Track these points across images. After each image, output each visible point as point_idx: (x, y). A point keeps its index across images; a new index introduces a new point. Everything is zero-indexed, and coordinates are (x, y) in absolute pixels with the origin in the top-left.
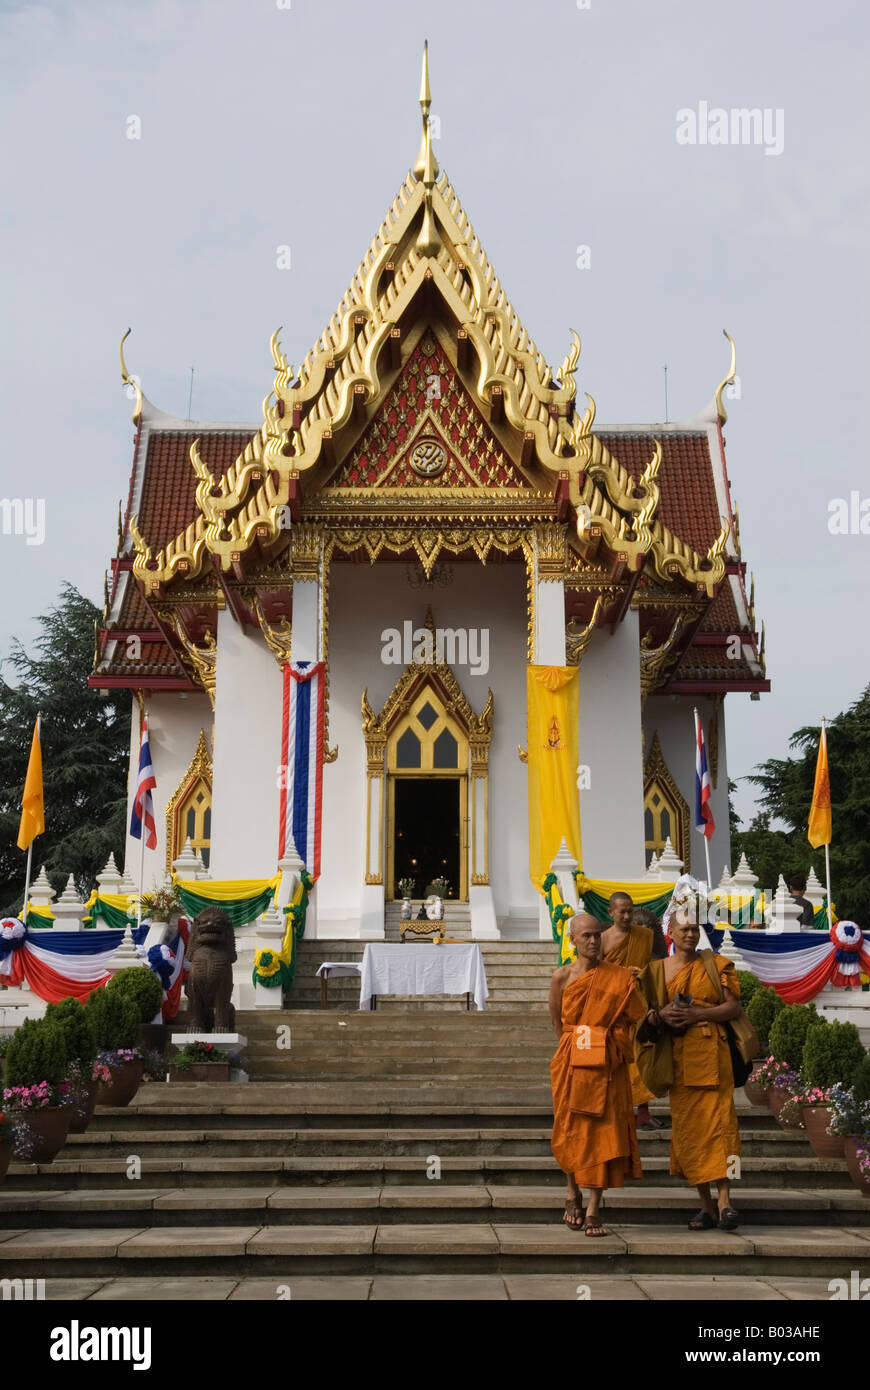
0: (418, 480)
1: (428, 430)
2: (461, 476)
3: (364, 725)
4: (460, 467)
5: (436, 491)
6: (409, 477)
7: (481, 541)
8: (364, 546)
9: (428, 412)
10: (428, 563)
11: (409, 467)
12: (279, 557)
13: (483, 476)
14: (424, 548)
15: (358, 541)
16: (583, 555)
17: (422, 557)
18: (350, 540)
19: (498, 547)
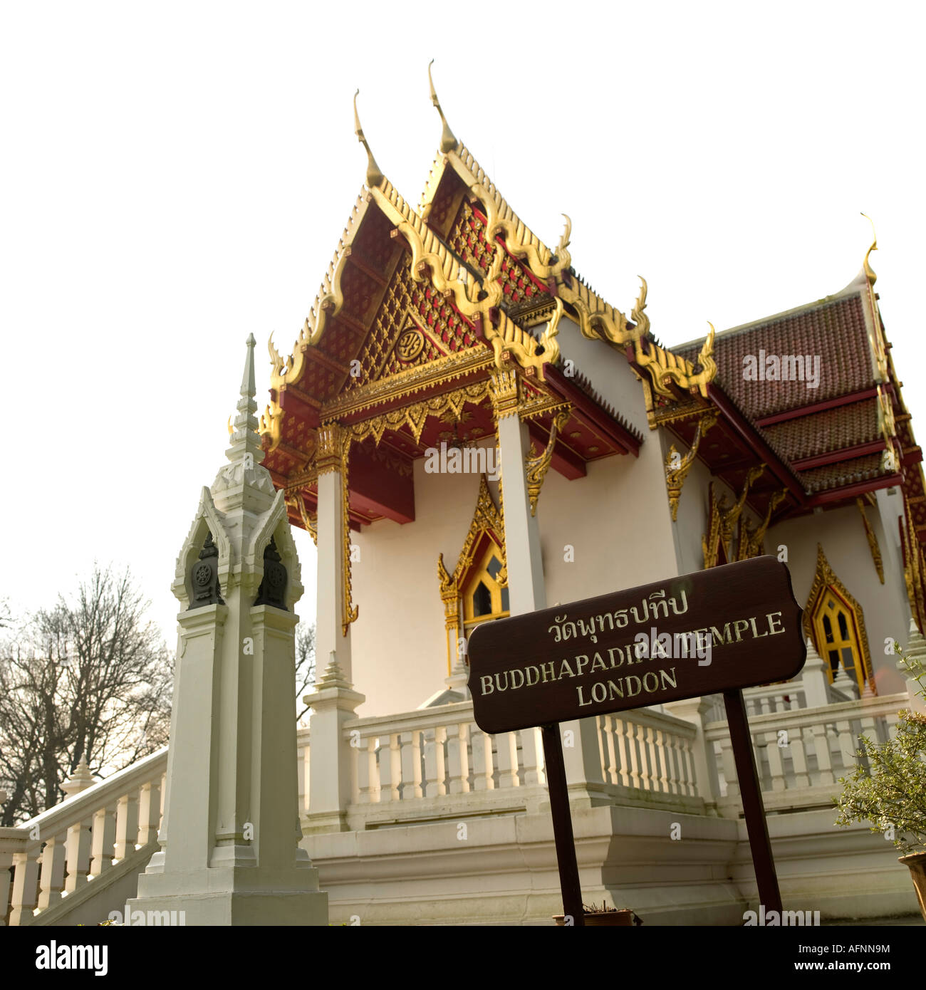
0: (404, 366)
1: (409, 324)
2: (435, 352)
3: (440, 587)
4: (433, 345)
5: (420, 368)
7: (457, 400)
8: (371, 433)
9: (409, 309)
10: (417, 433)
11: (397, 358)
12: (311, 461)
13: (452, 346)
14: (414, 421)
15: (367, 430)
17: (414, 428)
18: (360, 431)
19: (470, 401)
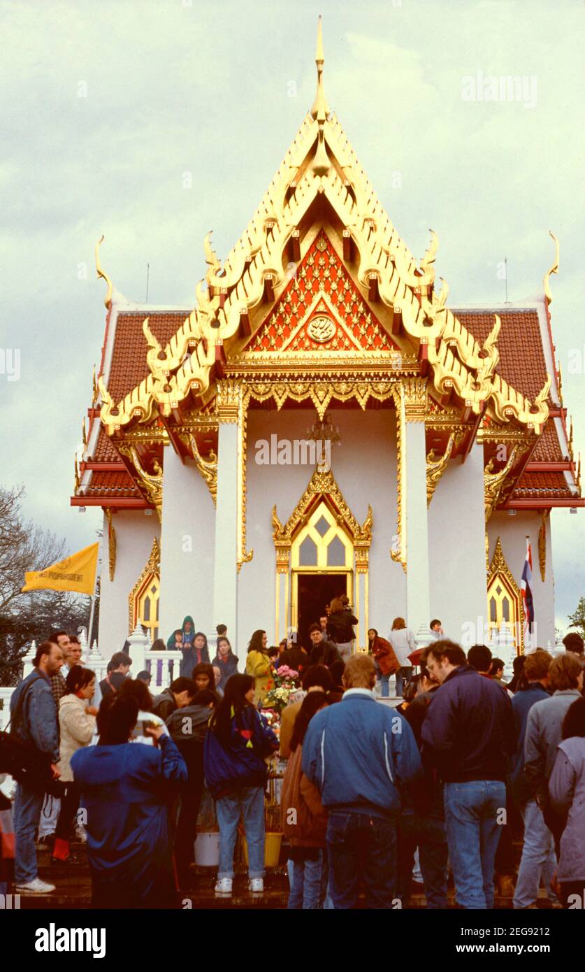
0: (315, 346)
1: (322, 308)
2: (347, 343)
3: (274, 534)
4: (345, 335)
5: (328, 352)
6: (307, 343)
7: (362, 391)
8: (273, 396)
9: (322, 293)
10: (321, 409)
11: (307, 336)
12: (209, 405)
13: (363, 342)
14: (318, 398)
15: (269, 392)
16: (439, 401)
17: (317, 405)
18: (263, 391)
19: (375, 396)
